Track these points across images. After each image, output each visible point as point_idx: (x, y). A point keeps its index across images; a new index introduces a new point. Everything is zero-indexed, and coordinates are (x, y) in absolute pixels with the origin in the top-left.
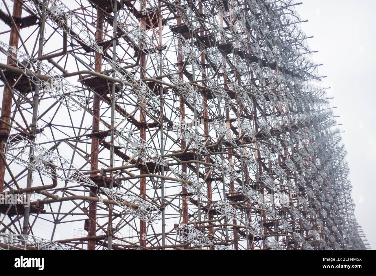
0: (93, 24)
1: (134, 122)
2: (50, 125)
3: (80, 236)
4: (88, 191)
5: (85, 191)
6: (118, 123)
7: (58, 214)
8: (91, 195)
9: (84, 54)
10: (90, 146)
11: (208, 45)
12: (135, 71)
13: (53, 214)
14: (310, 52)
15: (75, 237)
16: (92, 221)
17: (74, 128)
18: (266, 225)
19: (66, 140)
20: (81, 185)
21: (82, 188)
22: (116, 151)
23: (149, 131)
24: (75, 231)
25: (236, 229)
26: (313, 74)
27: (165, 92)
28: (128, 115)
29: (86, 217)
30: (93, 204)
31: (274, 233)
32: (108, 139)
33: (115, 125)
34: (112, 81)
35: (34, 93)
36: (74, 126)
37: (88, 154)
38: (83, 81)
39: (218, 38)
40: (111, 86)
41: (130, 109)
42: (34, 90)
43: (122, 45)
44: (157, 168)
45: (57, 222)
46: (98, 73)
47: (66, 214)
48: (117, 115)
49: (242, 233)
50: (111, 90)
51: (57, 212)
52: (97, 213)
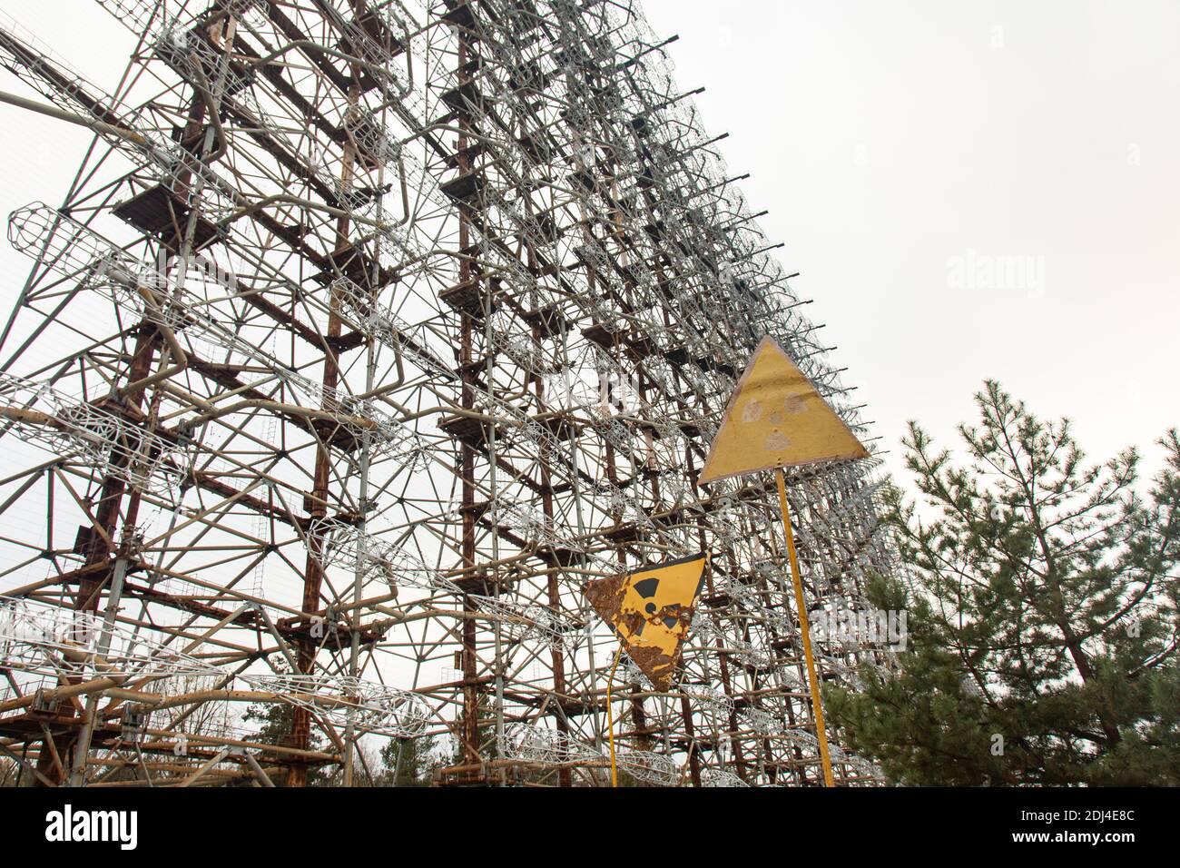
0: (456, 338)
1: (532, 485)
2: (401, 500)
3: (451, 680)
4: (460, 603)
5: (456, 603)
6: (503, 488)
7: (422, 645)
8: (466, 609)
9: (445, 385)
10: (460, 529)
11: (644, 354)
12: (526, 404)
13: (414, 645)
14: (823, 351)
15: (444, 682)
16: (469, 653)
17: (440, 502)
18: (779, 647)
19: (424, 522)
20: (449, 594)
21: (451, 599)
22: (504, 532)
23: (556, 499)
24: (445, 671)
25: (723, 656)
26: (831, 385)
27: (579, 433)
28: (518, 472)
29: (460, 648)
30: (470, 626)
31: (794, 660)
32: (488, 516)
33: (498, 491)
34: (488, 423)
35: (361, 451)
36: (441, 499)
37: (458, 542)
38: (443, 425)
39: (662, 341)
40: (487, 430)
41: (522, 465)
42: (361, 446)
43: (502, 365)
44: (573, 559)
45: (421, 659)
46: (468, 412)
47: (435, 645)
48: (501, 474)
49: (736, 663)
50: (488, 436)
51: (420, 641)
52: (477, 639)
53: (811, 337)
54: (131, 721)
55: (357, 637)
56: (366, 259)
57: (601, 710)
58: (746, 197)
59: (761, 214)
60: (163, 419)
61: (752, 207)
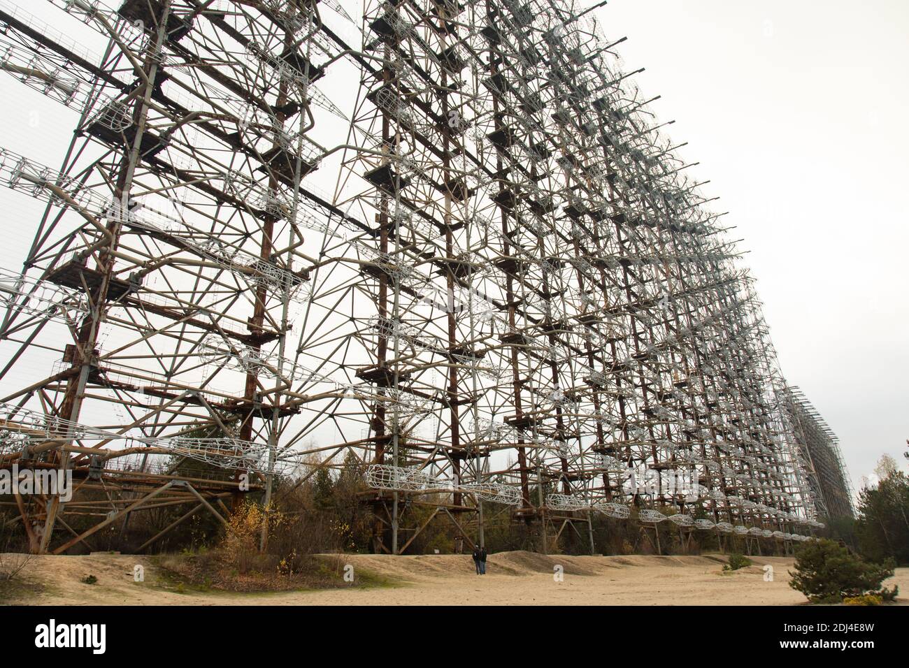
53: (696, 191)
54: (96, 465)
55: (277, 412)
56: (290, 155)
57: (482, 456)
58: (640, 87)
59: (656, 98)
60: (117, 273)
61: (645, 95)
